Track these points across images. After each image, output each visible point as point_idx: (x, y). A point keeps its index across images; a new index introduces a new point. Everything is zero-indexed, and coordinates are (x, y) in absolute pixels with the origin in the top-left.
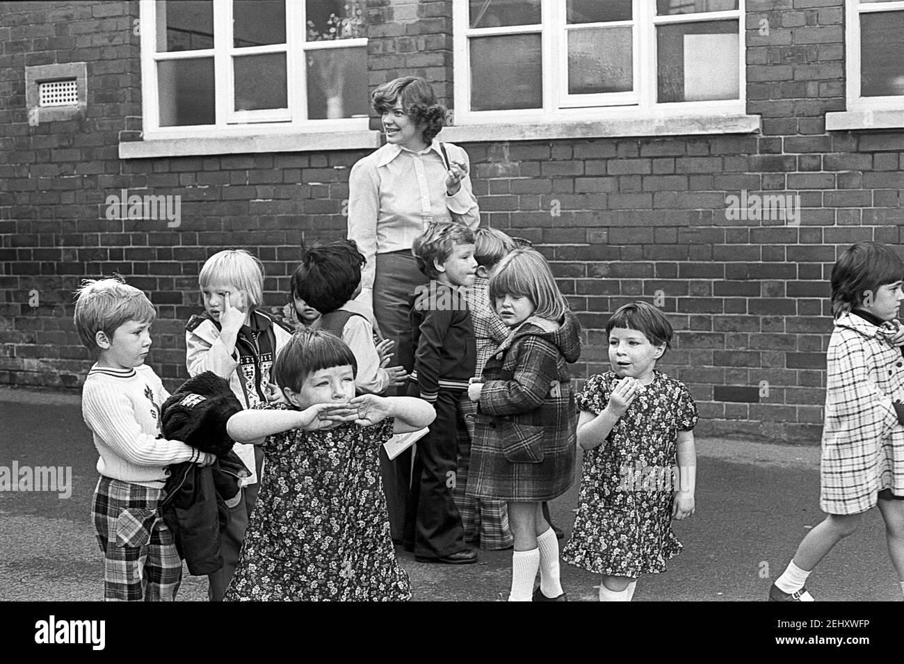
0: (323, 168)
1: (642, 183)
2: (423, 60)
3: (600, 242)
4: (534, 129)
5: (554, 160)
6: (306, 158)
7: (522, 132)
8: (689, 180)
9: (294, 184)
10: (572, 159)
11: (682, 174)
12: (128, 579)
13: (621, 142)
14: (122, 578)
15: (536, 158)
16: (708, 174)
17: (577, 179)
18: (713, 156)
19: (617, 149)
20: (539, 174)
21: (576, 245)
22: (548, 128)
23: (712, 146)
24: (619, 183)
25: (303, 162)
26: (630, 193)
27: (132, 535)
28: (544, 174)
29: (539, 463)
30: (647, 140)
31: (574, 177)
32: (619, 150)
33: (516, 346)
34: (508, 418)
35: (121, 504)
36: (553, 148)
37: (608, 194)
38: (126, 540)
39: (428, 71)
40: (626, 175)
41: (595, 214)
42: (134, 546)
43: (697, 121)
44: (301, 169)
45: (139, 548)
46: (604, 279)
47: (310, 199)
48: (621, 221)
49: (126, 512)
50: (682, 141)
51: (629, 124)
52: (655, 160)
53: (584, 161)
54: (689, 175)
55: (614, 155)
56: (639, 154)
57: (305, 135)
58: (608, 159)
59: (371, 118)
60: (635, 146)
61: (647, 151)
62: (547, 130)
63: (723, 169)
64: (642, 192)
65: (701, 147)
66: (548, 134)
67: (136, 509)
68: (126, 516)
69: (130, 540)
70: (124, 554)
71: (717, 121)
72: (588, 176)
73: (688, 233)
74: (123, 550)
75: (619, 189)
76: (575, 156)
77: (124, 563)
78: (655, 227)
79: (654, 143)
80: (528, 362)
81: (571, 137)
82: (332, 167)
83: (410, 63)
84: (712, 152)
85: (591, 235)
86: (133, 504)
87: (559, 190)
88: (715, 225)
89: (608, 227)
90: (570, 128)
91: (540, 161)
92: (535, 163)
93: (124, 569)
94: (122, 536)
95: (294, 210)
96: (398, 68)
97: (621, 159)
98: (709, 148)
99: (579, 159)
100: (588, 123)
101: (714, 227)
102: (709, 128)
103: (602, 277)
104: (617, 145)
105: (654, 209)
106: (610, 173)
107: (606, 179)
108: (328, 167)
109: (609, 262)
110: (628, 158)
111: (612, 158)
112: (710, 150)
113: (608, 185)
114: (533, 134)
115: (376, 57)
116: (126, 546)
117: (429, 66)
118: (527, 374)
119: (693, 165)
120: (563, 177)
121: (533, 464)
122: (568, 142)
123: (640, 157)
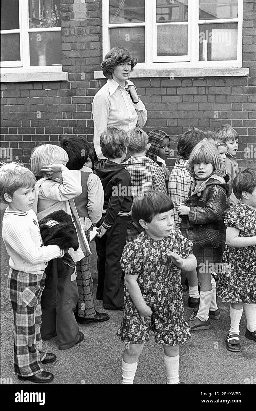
0: (40, 90)
1: (193, 98)
2: (89, 38)
3: (174, 126)
4: (143, 72)
5: (152, 87)
6: (32, 85)
7: (138, 74)
8: (215, 97)
9: (26, 97)
10: (160, 87)
11: (212, 95)
12: (29, 324)
13: (184, 80)
14: (25, 324)
15: (143, 86)
16: (224, 95)
17: (163, 97)
18: (227, 86)
19: (182, 83)
20: (144, 94)
21: (162, 127)
22: (150, 72)
23: (226, 81)
24: (182, 98)
25: (30, 87)
26: (188, 103)
27: (30, 300)
28: (147, 94)
29: (217, 248)
30: (196, 78)
31: (162, 95)
32: (183, 83)
33: (208, 190)
34: (201, 225)
35: (24, 285)
36: (152, 82)
37: (177, 103)
38: (27, 303)
39: (91, 44)
40: (186, 95)
41: (171, 113)
42: (31, 306)
43: (220, 70)
44: (29, 90)
45: (34, 307)
46: (175, 143)
47: (34, 104)
48: (183, 116)
49: (27, 289)
50: (212, 79)
51: (188, 71)
52: (199, 88)
53: (166, 88)
54: (215, 95)
55: (180, 86)
56: (192, 85)
57: (31, 73)
58: (177, 87)
59: (63, 66)
60: (190, 82)
61: (196, 83)
62: (149, 73)
63: (231, 92)
64: (193, 103)
65: (221, 82)
66: (150, 75)
67: (32, 287)
68: (27, 291)
69: (30, 303)
70: (26, 311)
71: (229, 70)
72: (168, 95)
73: (215, 122)
74: (26, 309)
75: (182, 101)
76: (162, 86)
77: (27, 315)
78: (199, 119)
79: (199, 80)
80: (215, 198)
81: (160, 77)
82: (45, 90)
83: (82, 39)
84: (226, 85)
85: (169, 122)
86: (30, 284)
87: (154, 101)
88: (227, 118)
89: (177, 119)
90: (160, 72)
91: (145, 88)
92: (143, 88)
93: (27, 319)
94: (25, 301)
95: (26, 109)
96: (76, 42)
97: (184, 87)
98: (225, 83)
99: (164, 87)
100: (169, 70)
101: (226, 119)
102: (226, 74)
103: (174, 142)
104: (182, 81)
105: (199, 111)
106: (178, 93)
107: (176, 96)
108: (42, 89)
109: (178, 135)
110: (187, 87)
111: (179, 87)
112: (225, 84)
113: (177, 99)
114: (143, 75)
115: (65, 37)
116: (28, 306)
117: (92, 42)
118: (215, 204)
119: (217, 90)
120: (156, 95)
121: (213, 248)
122: (159, 79)
123: (192, 86)
